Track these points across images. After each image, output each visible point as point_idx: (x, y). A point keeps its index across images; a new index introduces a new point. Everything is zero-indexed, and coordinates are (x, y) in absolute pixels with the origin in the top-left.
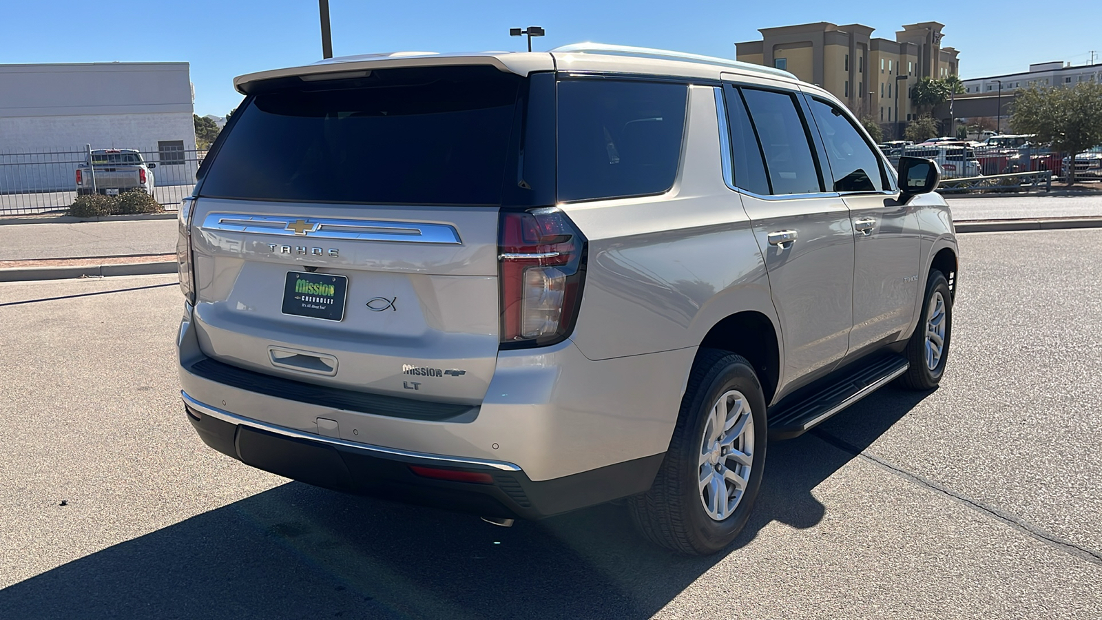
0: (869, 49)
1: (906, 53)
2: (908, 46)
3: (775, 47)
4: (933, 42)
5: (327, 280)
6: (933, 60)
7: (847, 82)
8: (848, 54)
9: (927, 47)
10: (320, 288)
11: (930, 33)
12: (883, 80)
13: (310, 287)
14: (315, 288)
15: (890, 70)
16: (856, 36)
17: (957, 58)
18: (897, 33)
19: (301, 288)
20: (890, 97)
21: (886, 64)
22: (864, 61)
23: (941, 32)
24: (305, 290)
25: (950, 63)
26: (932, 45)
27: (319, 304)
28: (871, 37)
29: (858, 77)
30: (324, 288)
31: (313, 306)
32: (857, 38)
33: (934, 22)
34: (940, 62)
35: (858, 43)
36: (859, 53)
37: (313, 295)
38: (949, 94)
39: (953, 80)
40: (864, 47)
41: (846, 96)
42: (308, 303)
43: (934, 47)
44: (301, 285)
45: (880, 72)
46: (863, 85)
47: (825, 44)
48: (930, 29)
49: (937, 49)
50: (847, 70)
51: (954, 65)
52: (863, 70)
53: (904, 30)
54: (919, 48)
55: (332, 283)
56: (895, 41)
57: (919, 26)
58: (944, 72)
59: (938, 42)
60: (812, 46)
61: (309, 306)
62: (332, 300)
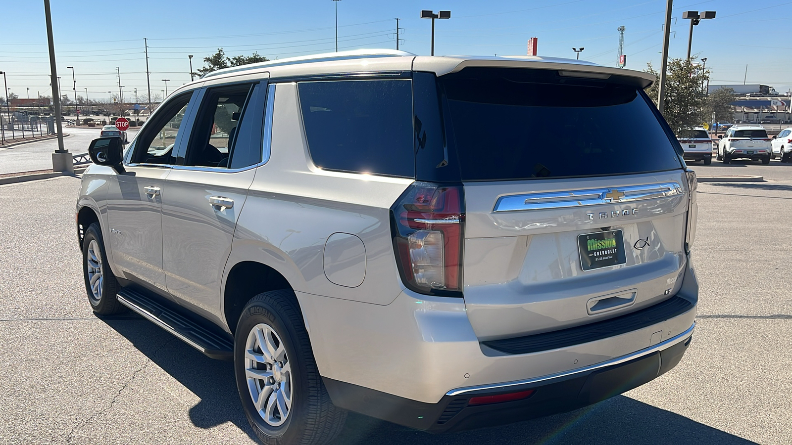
10: (606, 242)
13: (599, 244)
14: (602, 243)
19: (592, 247)
24: (595, 247)
27: (608, 255)
30: (609, 242)
31: (604, 258)
37: (602, 250)
42: (600, 256)
44: (591, 245)
55: (613, 237)
61: (601, 259)
62: (616, 250)
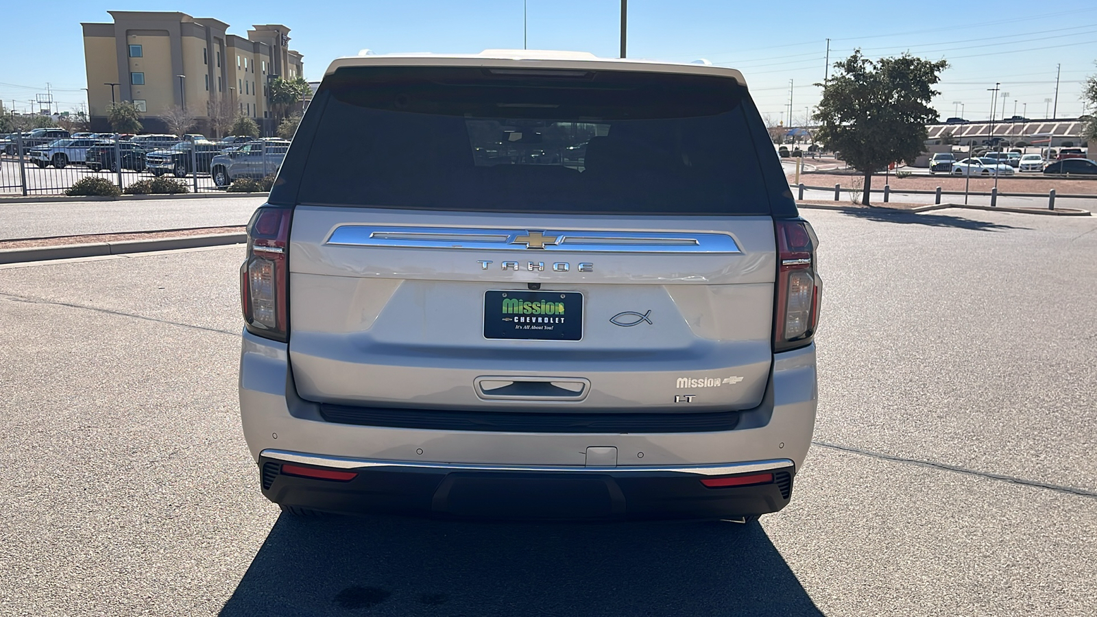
0: (225, 45)
1: (259, 53)
2: (260, 47)
3: (128, 32)
4: (282, 44)
5: (553, 297)
6: (282, 61)
7: (207, 75)
8: (206, 47)
9: (277, 48)
10: (543, 306)
11: (279, 35)
12: (240, 75)
13: (526, 307)
14: (534, 306)
15: (246, 67)
16: (212, 29)
17: (302, 61)
18: (248, 31)
19: (510, 309)
20: (247, 94)
21: (242, 61)
22: (221, 55)
23: (288, 36)
24: (518, 310)
25: (297, 65)
26: (281, 47)
27: (542, 324)
28: (227, 33)
29: (217, 72)
30: (548, 306)
31: (534, 328)
32: (213, 33)
33: (282, 26)
34: (289, 65)
35: (215, 37)
36: (216, 48)
37: (532, 315)
38: (301, 95)
39: (301, 81)
40: (221, 42)
41: (207, 90)
42: (524, 324)
43: (283, 49)
44: (510, 305)
45: (237, 68)
46: (223, 80)
47: (182, 36)
48: (278, 31)
49: (285, 51)
50: (206, 63)
51: (299, 68)
52: (222, 64)
53: (255, 29)
54: (270, 48)
55: (560, 301)
56: (247, 39)
57: (268, 27)
58: (292, 73)
59: (286, 44)
60: (169, 35)
61: (526, 327)
62: (563, 319)
